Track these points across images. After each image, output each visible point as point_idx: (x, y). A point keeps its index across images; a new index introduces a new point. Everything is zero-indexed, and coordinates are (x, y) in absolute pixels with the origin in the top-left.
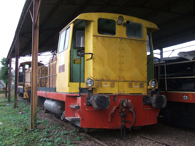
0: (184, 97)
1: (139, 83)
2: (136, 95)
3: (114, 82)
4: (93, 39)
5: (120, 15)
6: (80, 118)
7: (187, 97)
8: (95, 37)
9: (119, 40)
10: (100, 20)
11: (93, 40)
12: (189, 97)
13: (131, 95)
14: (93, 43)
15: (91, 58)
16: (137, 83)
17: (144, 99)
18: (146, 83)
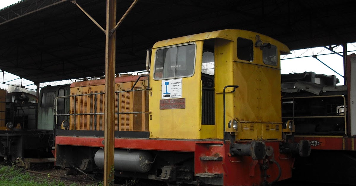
0: (312, 142)
1: (275, 125)
2: (273, 140)
3: (254, 124)
4: (233, 65)
5: (257, 34)
6: (223, 173)
7: (316, 142)
8: (235, 63)
9: (256, 67)
10: (240, 40)
11: (233, 67)
12: (321, 143)
13: (269, 141)
14: (233, 72)
15: (232, 92)
16: (274, 125)
17: (280, 146)
18: (281, 124)
